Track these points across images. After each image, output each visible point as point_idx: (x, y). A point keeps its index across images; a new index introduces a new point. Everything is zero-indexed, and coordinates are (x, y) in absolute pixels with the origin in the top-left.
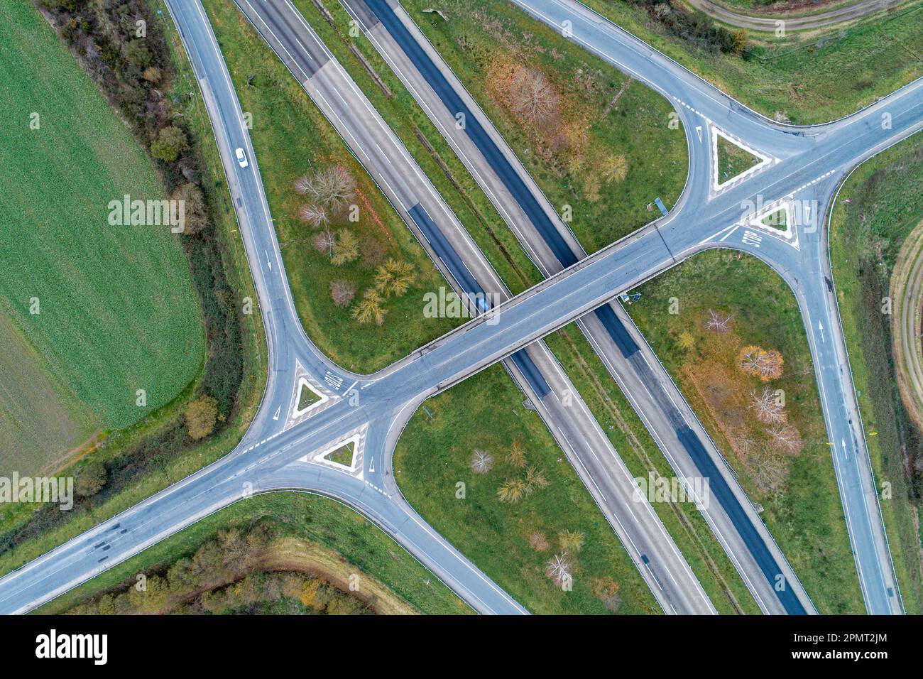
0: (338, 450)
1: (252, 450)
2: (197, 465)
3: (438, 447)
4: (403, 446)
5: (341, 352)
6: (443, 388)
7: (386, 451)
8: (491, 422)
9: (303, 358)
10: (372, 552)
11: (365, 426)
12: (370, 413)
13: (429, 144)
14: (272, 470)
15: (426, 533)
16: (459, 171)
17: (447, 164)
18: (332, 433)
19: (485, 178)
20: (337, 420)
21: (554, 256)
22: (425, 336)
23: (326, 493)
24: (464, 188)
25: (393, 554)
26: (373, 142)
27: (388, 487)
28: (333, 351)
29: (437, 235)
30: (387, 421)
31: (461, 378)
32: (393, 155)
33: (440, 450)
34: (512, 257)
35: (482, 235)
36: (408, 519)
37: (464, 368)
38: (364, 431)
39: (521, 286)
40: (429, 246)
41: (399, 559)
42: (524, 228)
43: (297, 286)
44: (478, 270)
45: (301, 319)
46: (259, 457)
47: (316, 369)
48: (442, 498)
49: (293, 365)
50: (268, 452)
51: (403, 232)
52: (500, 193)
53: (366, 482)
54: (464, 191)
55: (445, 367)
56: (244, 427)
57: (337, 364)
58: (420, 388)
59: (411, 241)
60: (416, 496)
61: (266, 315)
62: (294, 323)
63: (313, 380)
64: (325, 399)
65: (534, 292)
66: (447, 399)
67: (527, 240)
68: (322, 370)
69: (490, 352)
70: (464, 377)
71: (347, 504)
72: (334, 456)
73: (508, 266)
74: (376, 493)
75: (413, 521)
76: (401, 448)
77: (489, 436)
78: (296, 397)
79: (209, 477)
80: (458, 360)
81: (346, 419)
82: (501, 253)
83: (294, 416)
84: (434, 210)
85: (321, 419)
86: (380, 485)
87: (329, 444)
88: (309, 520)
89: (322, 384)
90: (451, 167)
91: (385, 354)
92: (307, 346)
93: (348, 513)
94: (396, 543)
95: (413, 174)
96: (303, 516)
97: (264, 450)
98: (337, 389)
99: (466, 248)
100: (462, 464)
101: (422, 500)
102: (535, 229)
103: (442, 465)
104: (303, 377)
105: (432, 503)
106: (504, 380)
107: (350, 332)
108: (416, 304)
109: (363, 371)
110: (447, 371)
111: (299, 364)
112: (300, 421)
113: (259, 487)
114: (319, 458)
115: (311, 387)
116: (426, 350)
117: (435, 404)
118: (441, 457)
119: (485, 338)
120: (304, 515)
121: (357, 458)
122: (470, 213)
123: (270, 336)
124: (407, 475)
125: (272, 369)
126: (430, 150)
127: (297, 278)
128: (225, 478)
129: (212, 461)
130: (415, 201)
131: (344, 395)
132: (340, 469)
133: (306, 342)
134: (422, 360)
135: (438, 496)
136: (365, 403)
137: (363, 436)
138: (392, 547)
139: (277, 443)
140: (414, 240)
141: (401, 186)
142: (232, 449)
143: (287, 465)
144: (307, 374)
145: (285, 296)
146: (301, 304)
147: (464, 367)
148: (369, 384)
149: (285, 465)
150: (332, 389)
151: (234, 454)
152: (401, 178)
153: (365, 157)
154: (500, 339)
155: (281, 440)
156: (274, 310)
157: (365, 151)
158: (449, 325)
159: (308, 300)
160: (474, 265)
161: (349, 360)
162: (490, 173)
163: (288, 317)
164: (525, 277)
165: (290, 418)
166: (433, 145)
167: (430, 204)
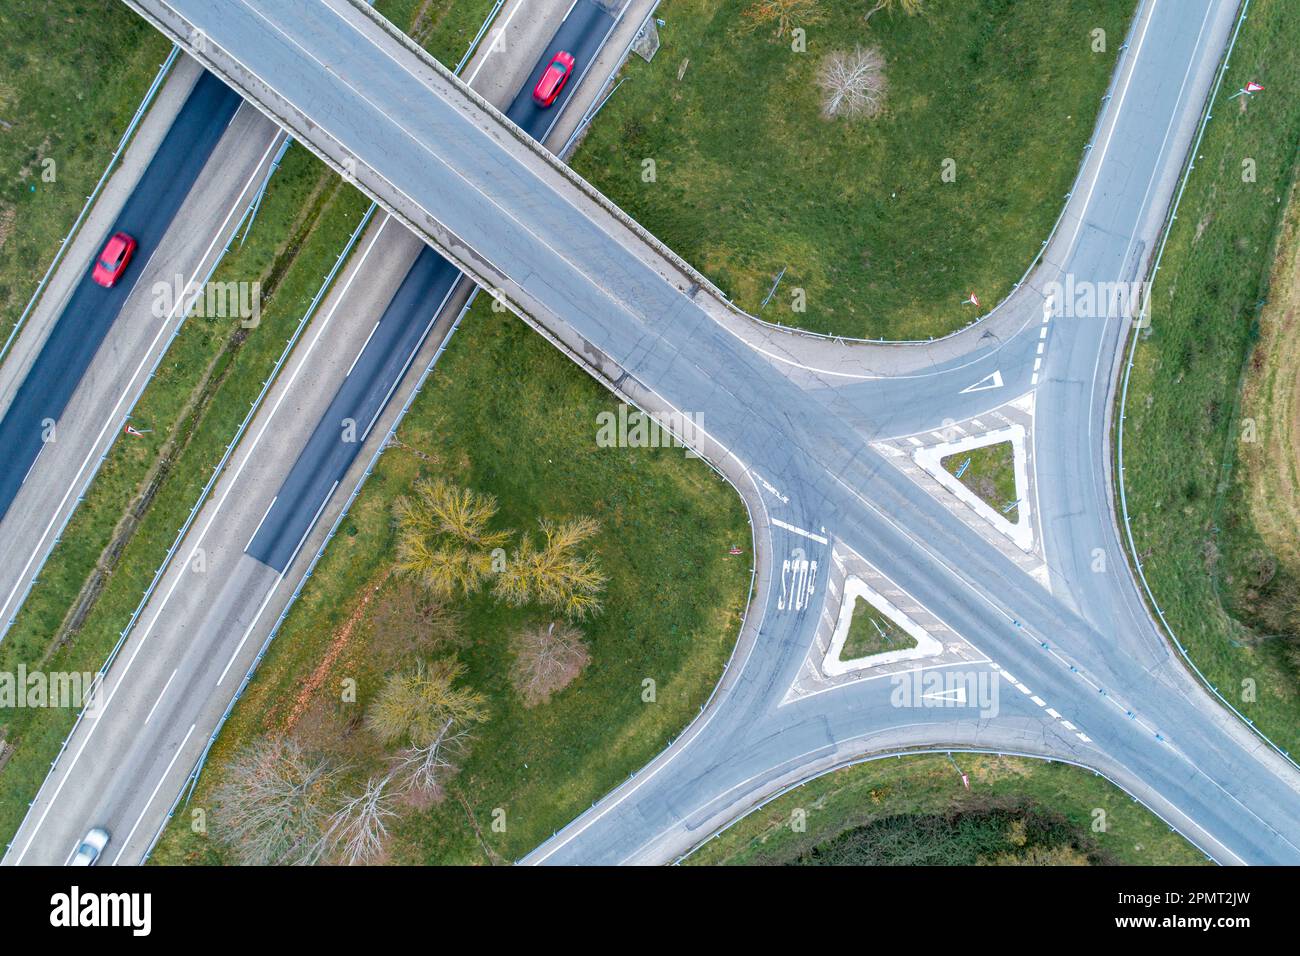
0: (980, 495)
1: (1074, 722)
2: (1169, 845)
3: (859, 233)
4: (897, 322)
5: (715, 597)
6: (690, 277)
7: (929, 363)
8: (737, 121)
9: (773, 684)
10: (1214, 291)
11: (884, 447)
12: (843, 449)
13: (86, 589)
14: (1105, 648)
15: (1110, 158)
16: (118, 485)
17: (114, 523)
18: (940, 528)
19: (104, 411)
20: (899, 529)
21: (225, 138)
22: (575, 390)
23: (1108, 478)
24: (157, 453)
25: (1201, 228)
26: (143, 737)
27: (1022, 319)
28: (722, 619)
29: (308, 471)
30: (845, 395)
31: (643, 238)
32: (152, 670)
33: (865, 225)
34: (280, 250)
35: (255, 354)
36: (1090, 225)
37: (611, 242)
38: (900, 445)
39: (342, 194)
40: (346, 480)
41: (1208, 204)
42: (189, 251)
43: (587, 783)
44: (351, 326)
45: (669, 736)
46: (1084, 695)
47: (787, 643)
48: (992, 161)
49: (801, 708)
50: (1059, 675)
51: (340, 562)
52: (126, 352)
53: (1035, 379)
54: (164, 449)
55: (631, 295)
56: (1018, 767)
57: (747, 594)
58: (720, 342)
59: (354, 531)
60: (1017, 231)
61: (700, 831)
62: (686, 752)
63: (818, 638)
64: (855, 588)
65: (314, 134)
66: (718, 257)
67: (214, 230)
68: (782, 629)
69: (535, 186)
70: (634, 231)
71: (1116, 409)
72: (1001, 495)
73: (306, 251)
74: (1054, 340)
75: (1092, 211)
76: (905, 327)
77: (774, 113)
78: (882, 666)
79: (1191, 804)
80: (597, 270)
81: (885, 507)
82: (282, 284)
83: (936, 648)
84: (246, 507)
85: (915, 575)
86: (1029, 340)
87: (971, 524)
88: (1192, 493)
89: (819, 613)
90: (119, 511)
91: (666, 478)
92: (734, 695)
93: (1139, 395)
94: (1172, 229)
95: (179, 599)
96: (1188, 511)
97: (1059, 687)
98: (814, 565)
99: (305, 382)
100: (880, 154)
101: (1019, 210)
102: (177, 221)
103: (903, 203)
104: (819, 667)
105: (1017, 181)
106: (610, 136)
107: (653, 593)
108: (512, 452)
109: (740, 518)
110: (639, 287)
111: (791, 694)
112: (943, 626)
113: (1164, 662)
114: (1022, 534)
115: (840, 637)
116: (607, 368)
117: (747, 282)
118: (880, 216)
119: (504, 219)
120: (1186, 510)
121: (979, 433)
122: (214, 408)
123: (749, 799)
124: (971, 278)
125: (835, 758)
126: (101, 582)
127: (571, 790)
128: (1174, 761)
129: (1144, 812)
130: (247, 564)
131: (824, 541)
132: (1029, 468)
133: (723, 699)
134: (640, 367)
135: (990, 175)
136: (824, 476)
137: (915, 441)
138: (1184, 235)
139: (1026, 664)
140: (348, 526)
141: (223, 617)
142: (1091, 775)
143: (1078, 613)
144: (808, 662)
145: (626, 803)
146: (631, 753)
147: (608, 244)
148: (767, 485)
149: (1077, 619)
150: (820, 578)
151: (1104, 766)
152: (203, 628)
153: (193, 739)
154: (486, 176)
155: (1017, 658)
156: (677, 816)
157: (175, 745)
158: (528, 342)
159: (613, 739)
160: (343, 343)
161: (726, 563)
162: (86, 400)
163: (679, 775)
164: (314, 195)
165: (947, 656)
166: (82, 580)
167: (235, 523)
